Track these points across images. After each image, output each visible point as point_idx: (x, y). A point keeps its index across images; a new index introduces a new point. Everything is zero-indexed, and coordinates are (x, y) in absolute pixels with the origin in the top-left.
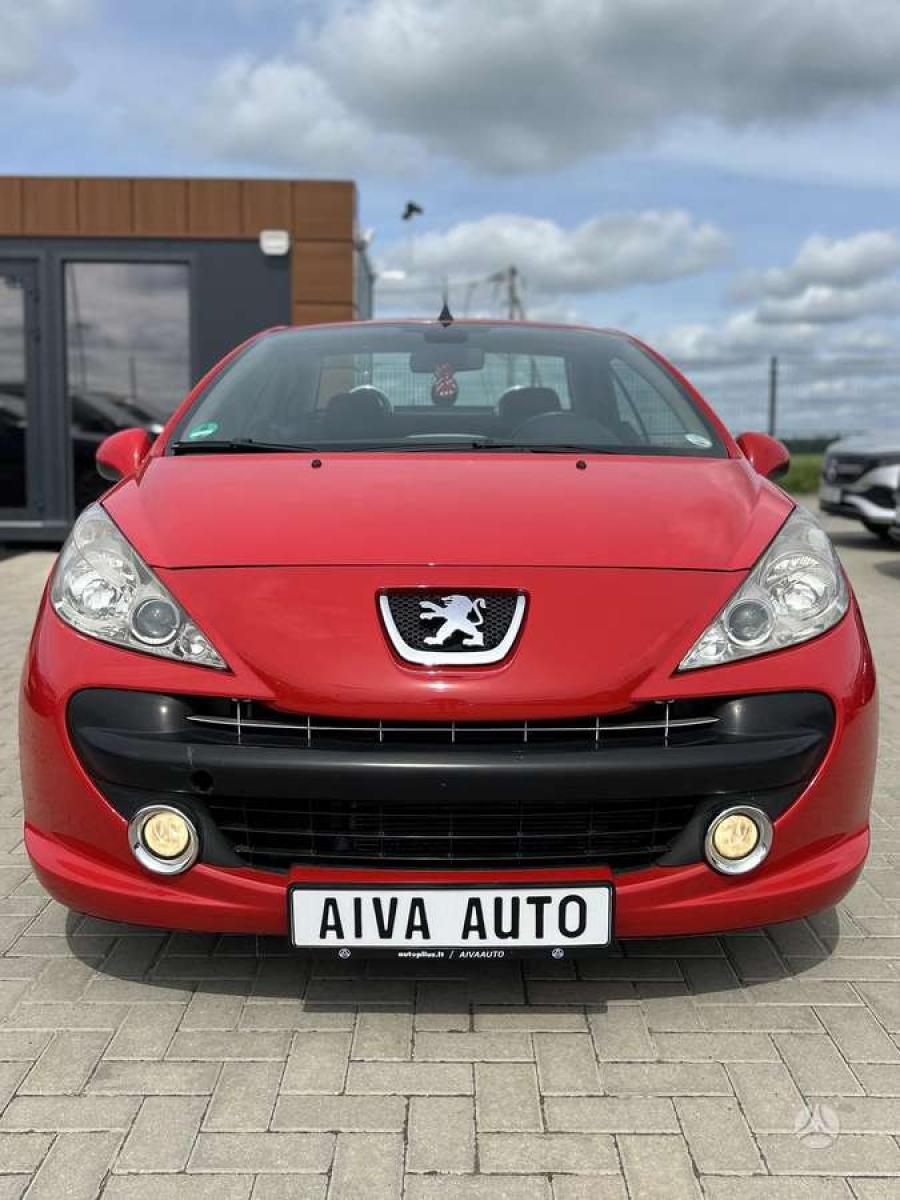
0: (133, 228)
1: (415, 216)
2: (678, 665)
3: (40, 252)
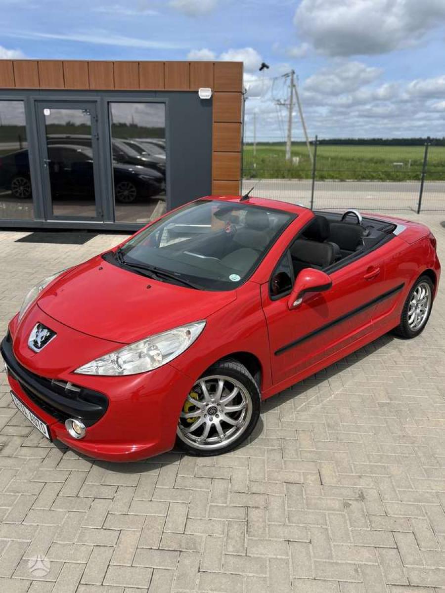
0: (139, 87)
1: (265, 69)
2: (74, 370)
3: (98, 98)
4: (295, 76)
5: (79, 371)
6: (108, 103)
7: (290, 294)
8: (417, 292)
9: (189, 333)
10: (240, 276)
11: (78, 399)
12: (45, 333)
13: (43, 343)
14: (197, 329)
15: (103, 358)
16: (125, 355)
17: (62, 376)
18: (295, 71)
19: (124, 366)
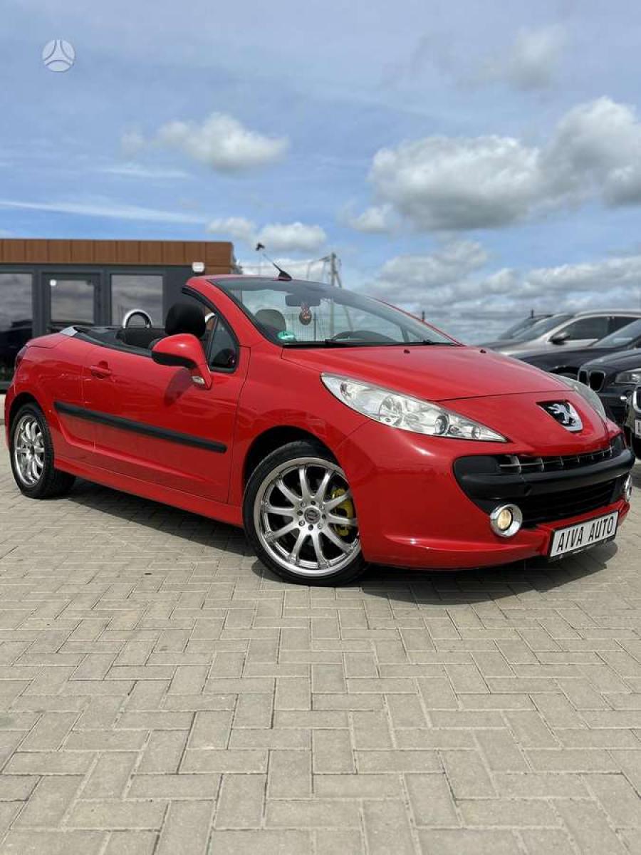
0: (140, 261)
1: (261, 249)
3: (101, 271)
4: (336, 260)
6: (111, 274)
18: (337, 255)
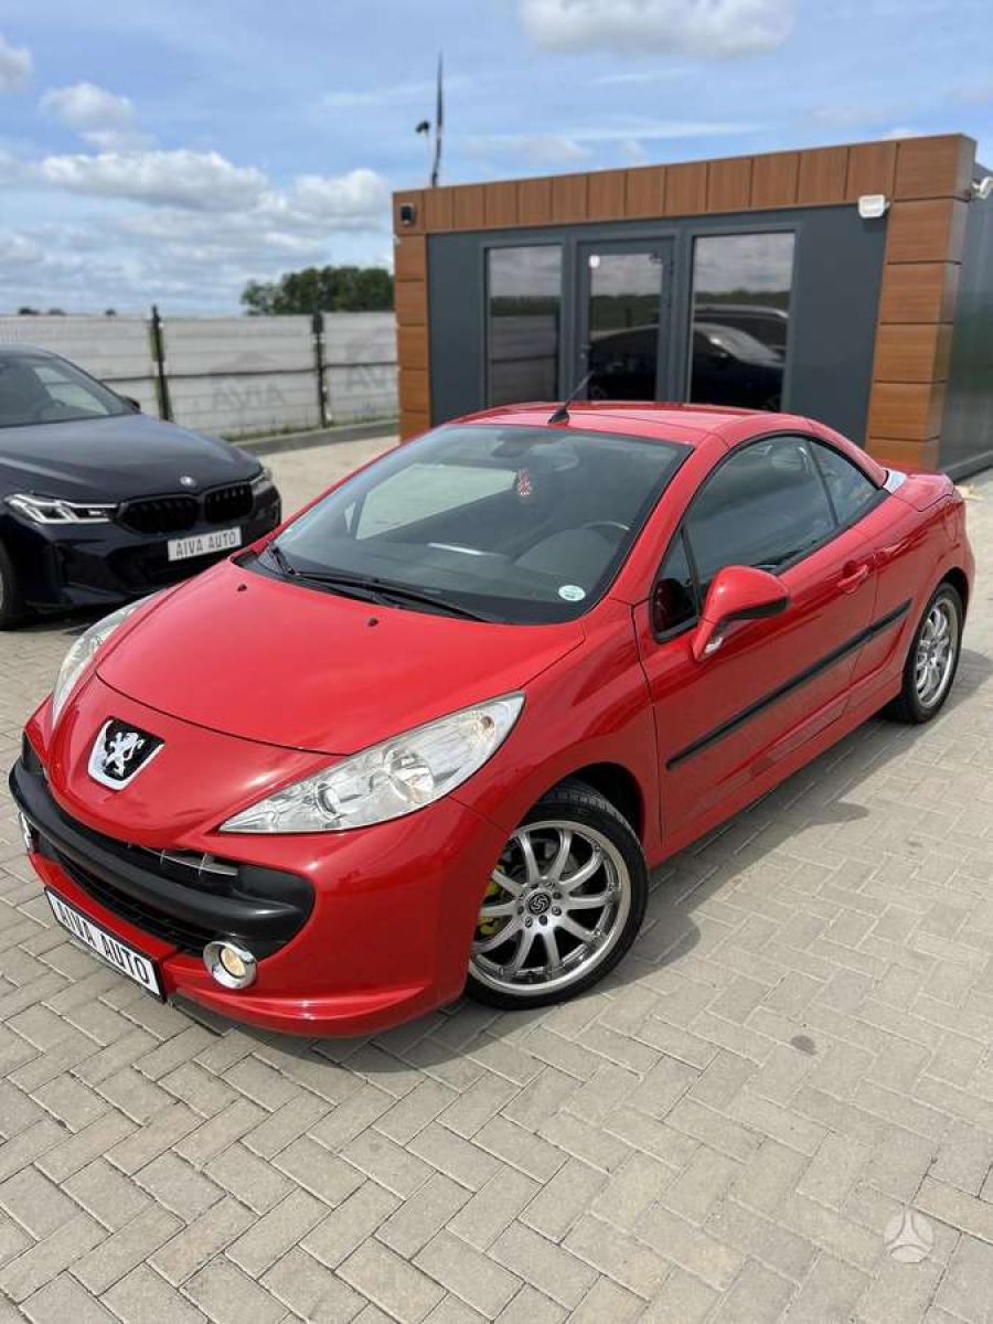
0: (750, 203)
2: (219, 826)
3: (674, 231)
5: (228, 826)
6: (694, 238)
7: (695, 625)
8: (933, 618)
9: (488, 722)
10: (585, 590)
11: (235, 892)
12: (132, 741)
13: (131, 765)
14: (506, 711)
15: (287, 792)
16: (340, 781)
17: (185, 841)
19: (340, 809)
